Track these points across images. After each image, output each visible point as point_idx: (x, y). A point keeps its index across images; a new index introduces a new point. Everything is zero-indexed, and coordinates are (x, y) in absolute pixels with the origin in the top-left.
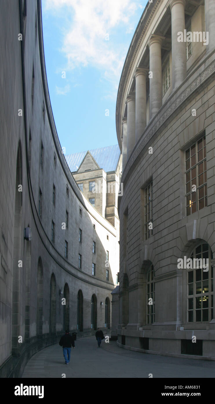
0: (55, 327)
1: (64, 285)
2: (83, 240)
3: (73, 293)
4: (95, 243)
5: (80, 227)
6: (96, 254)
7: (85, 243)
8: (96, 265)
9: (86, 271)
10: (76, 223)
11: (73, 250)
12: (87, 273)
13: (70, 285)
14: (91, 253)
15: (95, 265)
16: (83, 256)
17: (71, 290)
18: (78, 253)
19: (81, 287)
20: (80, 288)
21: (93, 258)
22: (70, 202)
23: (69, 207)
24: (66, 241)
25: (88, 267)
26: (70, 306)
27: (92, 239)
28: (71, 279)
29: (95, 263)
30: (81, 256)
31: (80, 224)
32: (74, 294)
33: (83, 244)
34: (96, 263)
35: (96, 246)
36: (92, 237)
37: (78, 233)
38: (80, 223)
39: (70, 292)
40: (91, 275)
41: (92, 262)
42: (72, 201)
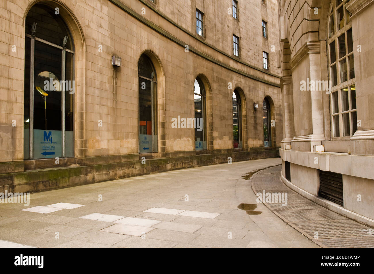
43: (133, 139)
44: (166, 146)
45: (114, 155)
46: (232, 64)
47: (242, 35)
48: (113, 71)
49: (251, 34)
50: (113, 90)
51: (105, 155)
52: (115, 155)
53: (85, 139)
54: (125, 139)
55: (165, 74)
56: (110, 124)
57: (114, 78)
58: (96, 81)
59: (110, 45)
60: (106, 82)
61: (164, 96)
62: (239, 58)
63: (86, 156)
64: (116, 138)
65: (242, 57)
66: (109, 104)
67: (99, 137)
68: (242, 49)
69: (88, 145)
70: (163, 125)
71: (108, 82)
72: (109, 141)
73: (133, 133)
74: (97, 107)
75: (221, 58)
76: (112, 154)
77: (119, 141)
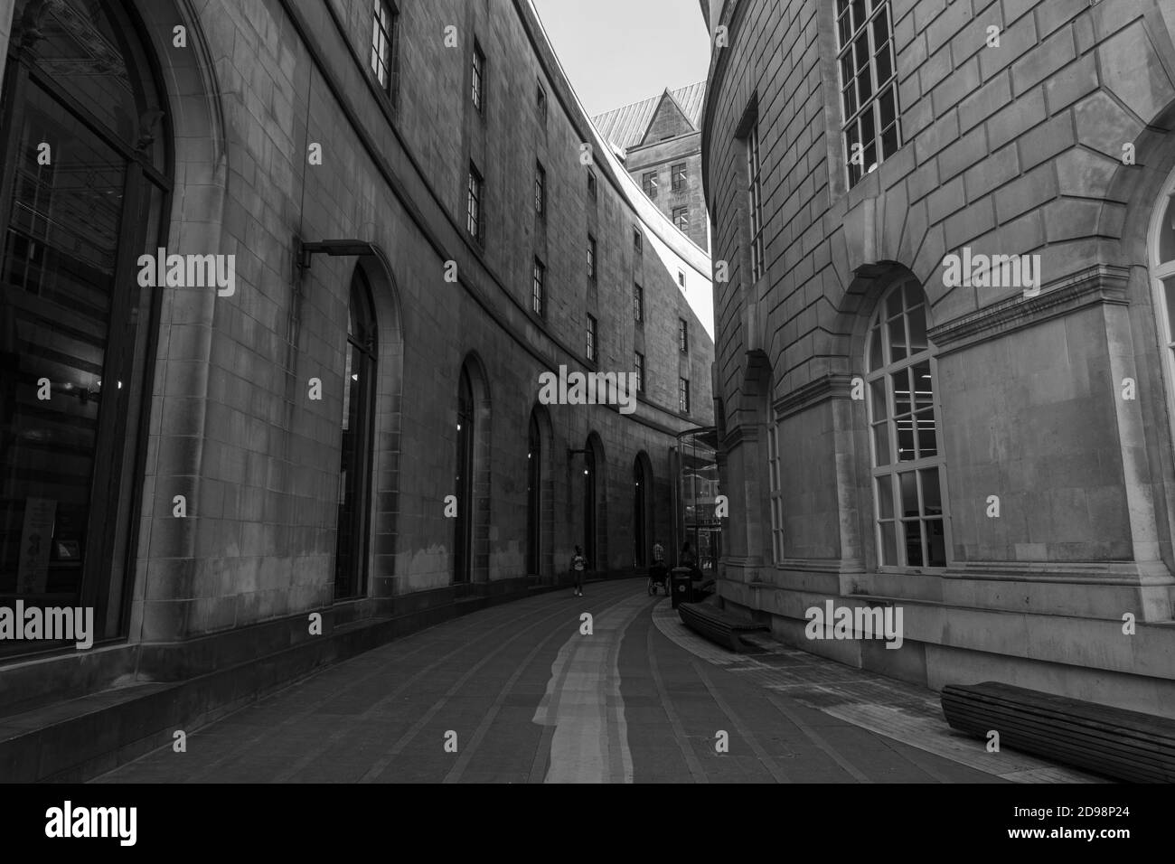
0: (551, 559)
1: (586, 436)
2: (648, 315)
3: (617, 460)
4: (685, 323)
5: (636, 278)
6: (690, 353)
7: (653, 324)
8: (690, 385)
9: (660, 401)
10: (625, 270)
11: (614, 341)
12: (663, 405)
13: (606, 436)
14: (675, 351)
15: (687, 382)
16: (649, 359)
17: (610, 452)
18: (632, 349)
19: (645, 443)
20: (643, 447)
21: (680, 364)
22: (600, 213)
23: (597, 226)
24: (590, 316)
25: (664, 387)
26: (608, 499)
27: (676, 311)
28: (609, 422)
29: (687, 378)
30: (642, 357)
31: (636, 272)
32: (620, 464)
33: (647, 326)
34: (691, 379)
35: (689, 331)
36: (676, 307)
37: (631, 294)
38: (638, 270)
39: (607, 458)
40: (677, 411)
41: (677, 375)
42: (608, 210)
43: (323, 554)
44: (395, 576)
45: (271, 619)
46: (530, 333)
47: (551, 263)
48: (293, 291)
49: (566, 262)
50: (288, 366)
51: (245, 624)
52: (275, 617)
53: (191, 556)
54: (303, 553)
55: (404, 336)
56: (271, 492)
57: (291, 320)
58: (245, 317)
59: (290, 195)
60: (273, 327)
61: (399, 405)
62: (545, 324)
63: (188, 633)
64: (282, 551)
65: (549, 320)
66: (273, 411)
67: (235, 545)
68: (549, 299)
69: (199, 583)
70: (391, 502)
71: (277, 327)
72: (261, 562)
73: (325, 530)
74: (238, 421)
75: (511, 314)
76: (265, 617)
77: (288, 561)
